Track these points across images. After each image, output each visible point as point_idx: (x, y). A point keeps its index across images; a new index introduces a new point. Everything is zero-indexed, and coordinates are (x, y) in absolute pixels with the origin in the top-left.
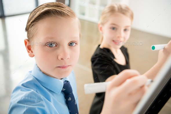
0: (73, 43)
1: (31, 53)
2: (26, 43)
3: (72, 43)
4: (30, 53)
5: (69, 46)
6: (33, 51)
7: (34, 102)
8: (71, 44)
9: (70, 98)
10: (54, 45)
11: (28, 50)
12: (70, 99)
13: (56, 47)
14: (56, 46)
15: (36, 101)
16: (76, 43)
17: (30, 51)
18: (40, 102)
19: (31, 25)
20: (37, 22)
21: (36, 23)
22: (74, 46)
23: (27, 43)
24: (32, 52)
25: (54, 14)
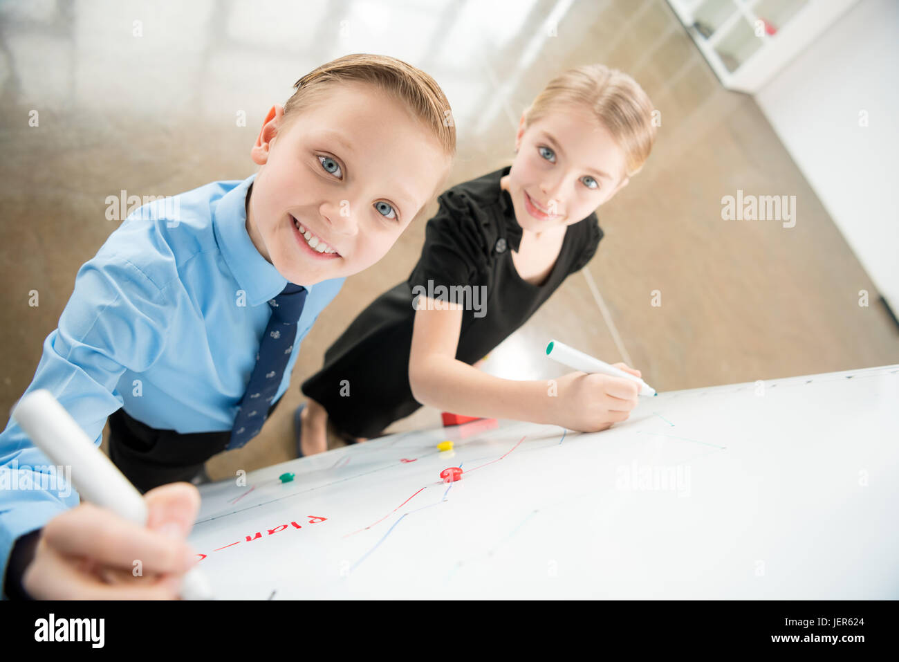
0: (391, 208)
1: (263, 151)
2: (271, 116)
3: (388, 208)
4: (261, 150)
5: (374, 209)
6: (271, 149)
7: (148, 295)
8: (382, 207)
9: (278, 332)
10: (338, 173)
11: (262, 139)
12: (276, 335)
13: (338, 181)
14: (341, 178)
15: (157, 294)
16: (398, 214)
17: (264, 144)
18: (165, 304)
19: (325, 77)
20: (345, 78)
21: (340, 79)
22: (388, 219)
23: (272, 118)
24: (267, 148)
25: (404, 92)
